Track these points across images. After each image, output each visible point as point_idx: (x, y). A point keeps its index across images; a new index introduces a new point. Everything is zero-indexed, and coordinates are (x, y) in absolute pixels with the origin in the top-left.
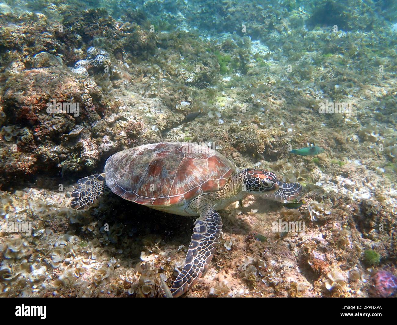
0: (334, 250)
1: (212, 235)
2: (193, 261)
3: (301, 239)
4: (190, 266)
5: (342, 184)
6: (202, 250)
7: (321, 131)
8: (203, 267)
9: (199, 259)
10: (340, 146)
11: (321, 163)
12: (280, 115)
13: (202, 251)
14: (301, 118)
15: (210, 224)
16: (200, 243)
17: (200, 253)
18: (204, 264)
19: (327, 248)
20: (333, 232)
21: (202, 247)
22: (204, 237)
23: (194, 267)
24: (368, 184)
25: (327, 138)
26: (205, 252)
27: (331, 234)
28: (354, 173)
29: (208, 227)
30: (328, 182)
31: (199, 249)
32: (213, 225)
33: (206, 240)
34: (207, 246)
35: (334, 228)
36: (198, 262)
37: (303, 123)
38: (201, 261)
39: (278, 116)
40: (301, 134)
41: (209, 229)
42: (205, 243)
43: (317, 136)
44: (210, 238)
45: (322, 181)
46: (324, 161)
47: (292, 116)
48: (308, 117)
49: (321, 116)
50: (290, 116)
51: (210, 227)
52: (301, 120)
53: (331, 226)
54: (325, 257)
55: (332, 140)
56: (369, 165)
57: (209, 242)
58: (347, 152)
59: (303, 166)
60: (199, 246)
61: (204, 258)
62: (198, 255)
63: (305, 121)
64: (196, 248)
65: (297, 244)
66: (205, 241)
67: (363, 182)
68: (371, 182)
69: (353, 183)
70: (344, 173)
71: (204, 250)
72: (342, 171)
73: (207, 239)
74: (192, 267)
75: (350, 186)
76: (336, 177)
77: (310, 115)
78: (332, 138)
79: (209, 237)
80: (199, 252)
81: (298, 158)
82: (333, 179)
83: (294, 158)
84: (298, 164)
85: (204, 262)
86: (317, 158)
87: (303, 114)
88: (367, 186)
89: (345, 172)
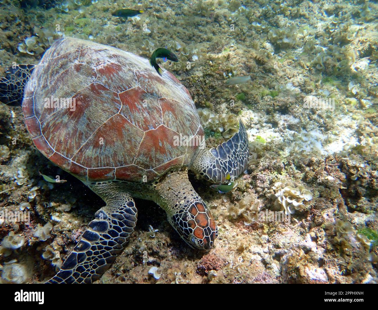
0: (336, 260)
1: (113, 239)
2: (76, 267)
3: (277, 247)
4: (69, 273)
5: (284, 125)
6: (93, 255)
7: (234, 51)
8: (90, 278)
9: (87, 266)
10: (262, 67)
11: (248, 99)
12: (174, 36)
13: (93, 258)
14: (200, 34)
15: (115, 222)
16: (92, 246)
17: (89, 259)
18: (92, 275)
19: (325, 259)
20: (326, 229)
21: (93, 252)
22: (101, 239)
23: (76, 275)
24: (315, 117)
25: (244, 59)
26: (97, 259)
27: (324, 233)
28: (294, 105)
29: (111, 226)
30: (264, 124)
31: (89, 253)
32: (118, 225)
33: (103, 243)
34: (102, 252)
35: (326, 223)
36: (84, 270)
37: (204, 41)
38: (89, 270)
39: (171, 37)
40: (212, 61)
41: (112, 229)
42: (100, 248)
43: (232, 59)
44: (110, 242)
45: (256, 124)
46: (251, 94)
47: (187, 33)
48: (208, 31)
49: (223, 26)
50: (185, 33)
51: (114, 227)
52: (200, 36)
53: (320, 220)
54: (325, 274)
55: (252, 61)
56: (304, 86)
57: (106, 248)
58: (273, 74)
59: (227, 107)
60: (90, 250)
61: (95, 267)
62: (85, 261)
63: (205, 37)
64: (85, 252)
65: (274, 255)
66: (100, 244)
67: (309, 115)
68: (317, 112)
69: (296, 121)
70: (281, 107)
71: (97, 256)
72: (278, 106)
73: (105, 243)
74: (72, 275)
75: (295, 125)
76: (273, 117)
77: (209, 26)
78: (251, 58)
79: (108, 240)
80: (87, 257)
81: (217, 97)
82: (269, 120)
83: (212, 99)
84: (218, 106)
85: (92, 272)
86: (243, 94)
87: (200, 27)
88: (315, 120)
89: (283, 105)
